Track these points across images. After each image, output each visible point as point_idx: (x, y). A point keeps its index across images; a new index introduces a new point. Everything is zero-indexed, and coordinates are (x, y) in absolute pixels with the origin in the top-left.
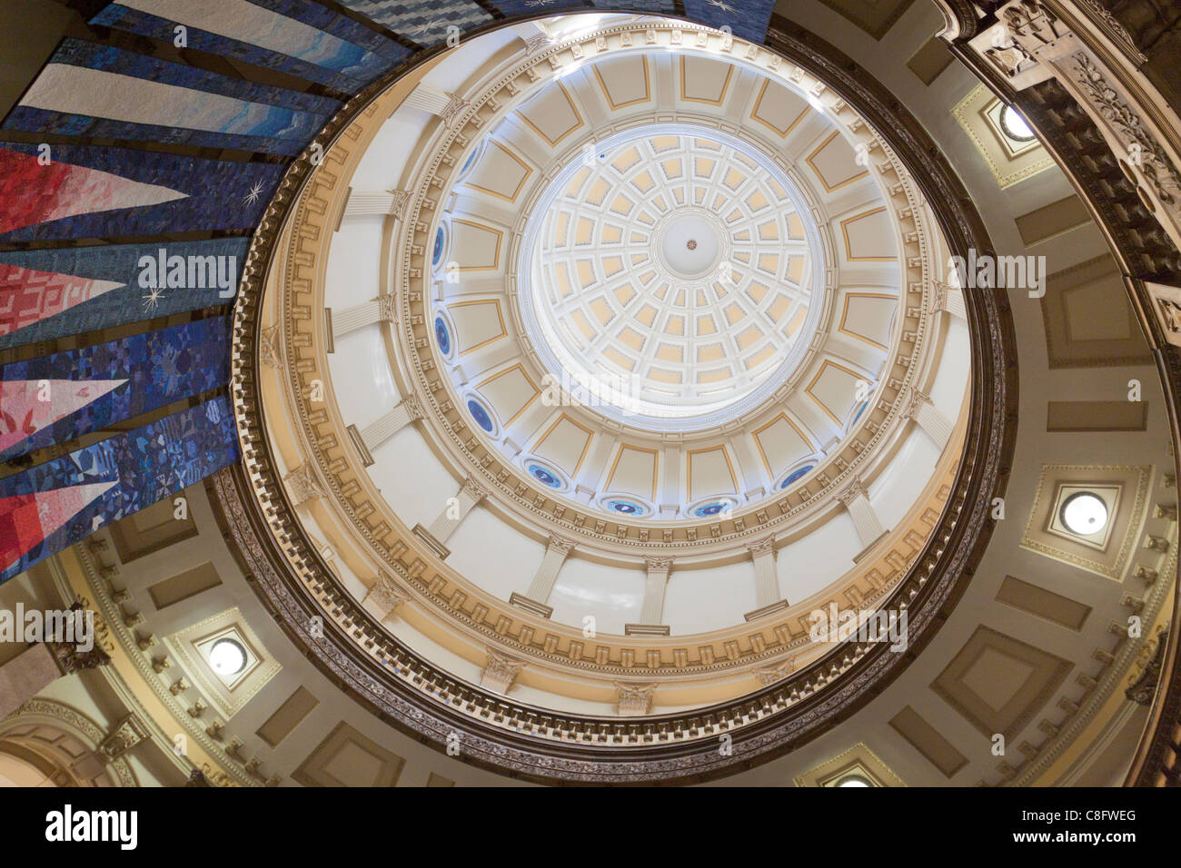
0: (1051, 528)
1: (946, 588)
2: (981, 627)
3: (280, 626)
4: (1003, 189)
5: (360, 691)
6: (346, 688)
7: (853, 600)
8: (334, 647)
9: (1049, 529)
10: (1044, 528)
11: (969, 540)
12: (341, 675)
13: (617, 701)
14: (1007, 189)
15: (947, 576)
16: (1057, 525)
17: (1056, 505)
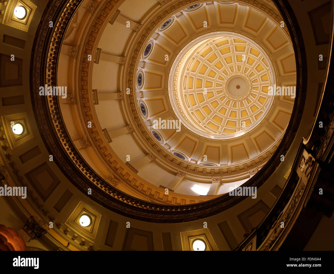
0: (190, 239)
1: (158, 217)
2: (152, 233)
3: (39, 24)
4: (284, 176)
5: (34, 60)
6: (33, 55)
7: (147, 191)
8: (43, 45)
9: (190, 238)
10: (189, 237)
11: (175, 217)
12: (36, 52)
13: (80, 138)
14: (285, 178)
15: (162, 216)
16: (192, 240)
17: (198, 237)
